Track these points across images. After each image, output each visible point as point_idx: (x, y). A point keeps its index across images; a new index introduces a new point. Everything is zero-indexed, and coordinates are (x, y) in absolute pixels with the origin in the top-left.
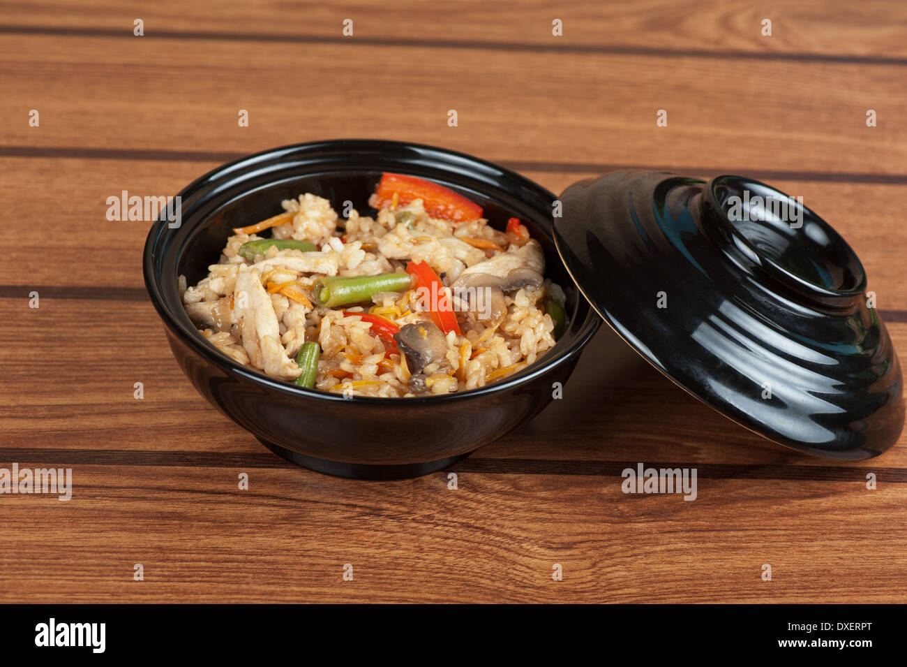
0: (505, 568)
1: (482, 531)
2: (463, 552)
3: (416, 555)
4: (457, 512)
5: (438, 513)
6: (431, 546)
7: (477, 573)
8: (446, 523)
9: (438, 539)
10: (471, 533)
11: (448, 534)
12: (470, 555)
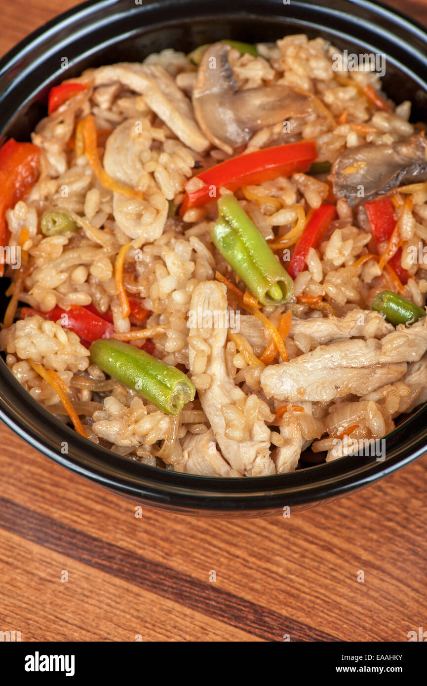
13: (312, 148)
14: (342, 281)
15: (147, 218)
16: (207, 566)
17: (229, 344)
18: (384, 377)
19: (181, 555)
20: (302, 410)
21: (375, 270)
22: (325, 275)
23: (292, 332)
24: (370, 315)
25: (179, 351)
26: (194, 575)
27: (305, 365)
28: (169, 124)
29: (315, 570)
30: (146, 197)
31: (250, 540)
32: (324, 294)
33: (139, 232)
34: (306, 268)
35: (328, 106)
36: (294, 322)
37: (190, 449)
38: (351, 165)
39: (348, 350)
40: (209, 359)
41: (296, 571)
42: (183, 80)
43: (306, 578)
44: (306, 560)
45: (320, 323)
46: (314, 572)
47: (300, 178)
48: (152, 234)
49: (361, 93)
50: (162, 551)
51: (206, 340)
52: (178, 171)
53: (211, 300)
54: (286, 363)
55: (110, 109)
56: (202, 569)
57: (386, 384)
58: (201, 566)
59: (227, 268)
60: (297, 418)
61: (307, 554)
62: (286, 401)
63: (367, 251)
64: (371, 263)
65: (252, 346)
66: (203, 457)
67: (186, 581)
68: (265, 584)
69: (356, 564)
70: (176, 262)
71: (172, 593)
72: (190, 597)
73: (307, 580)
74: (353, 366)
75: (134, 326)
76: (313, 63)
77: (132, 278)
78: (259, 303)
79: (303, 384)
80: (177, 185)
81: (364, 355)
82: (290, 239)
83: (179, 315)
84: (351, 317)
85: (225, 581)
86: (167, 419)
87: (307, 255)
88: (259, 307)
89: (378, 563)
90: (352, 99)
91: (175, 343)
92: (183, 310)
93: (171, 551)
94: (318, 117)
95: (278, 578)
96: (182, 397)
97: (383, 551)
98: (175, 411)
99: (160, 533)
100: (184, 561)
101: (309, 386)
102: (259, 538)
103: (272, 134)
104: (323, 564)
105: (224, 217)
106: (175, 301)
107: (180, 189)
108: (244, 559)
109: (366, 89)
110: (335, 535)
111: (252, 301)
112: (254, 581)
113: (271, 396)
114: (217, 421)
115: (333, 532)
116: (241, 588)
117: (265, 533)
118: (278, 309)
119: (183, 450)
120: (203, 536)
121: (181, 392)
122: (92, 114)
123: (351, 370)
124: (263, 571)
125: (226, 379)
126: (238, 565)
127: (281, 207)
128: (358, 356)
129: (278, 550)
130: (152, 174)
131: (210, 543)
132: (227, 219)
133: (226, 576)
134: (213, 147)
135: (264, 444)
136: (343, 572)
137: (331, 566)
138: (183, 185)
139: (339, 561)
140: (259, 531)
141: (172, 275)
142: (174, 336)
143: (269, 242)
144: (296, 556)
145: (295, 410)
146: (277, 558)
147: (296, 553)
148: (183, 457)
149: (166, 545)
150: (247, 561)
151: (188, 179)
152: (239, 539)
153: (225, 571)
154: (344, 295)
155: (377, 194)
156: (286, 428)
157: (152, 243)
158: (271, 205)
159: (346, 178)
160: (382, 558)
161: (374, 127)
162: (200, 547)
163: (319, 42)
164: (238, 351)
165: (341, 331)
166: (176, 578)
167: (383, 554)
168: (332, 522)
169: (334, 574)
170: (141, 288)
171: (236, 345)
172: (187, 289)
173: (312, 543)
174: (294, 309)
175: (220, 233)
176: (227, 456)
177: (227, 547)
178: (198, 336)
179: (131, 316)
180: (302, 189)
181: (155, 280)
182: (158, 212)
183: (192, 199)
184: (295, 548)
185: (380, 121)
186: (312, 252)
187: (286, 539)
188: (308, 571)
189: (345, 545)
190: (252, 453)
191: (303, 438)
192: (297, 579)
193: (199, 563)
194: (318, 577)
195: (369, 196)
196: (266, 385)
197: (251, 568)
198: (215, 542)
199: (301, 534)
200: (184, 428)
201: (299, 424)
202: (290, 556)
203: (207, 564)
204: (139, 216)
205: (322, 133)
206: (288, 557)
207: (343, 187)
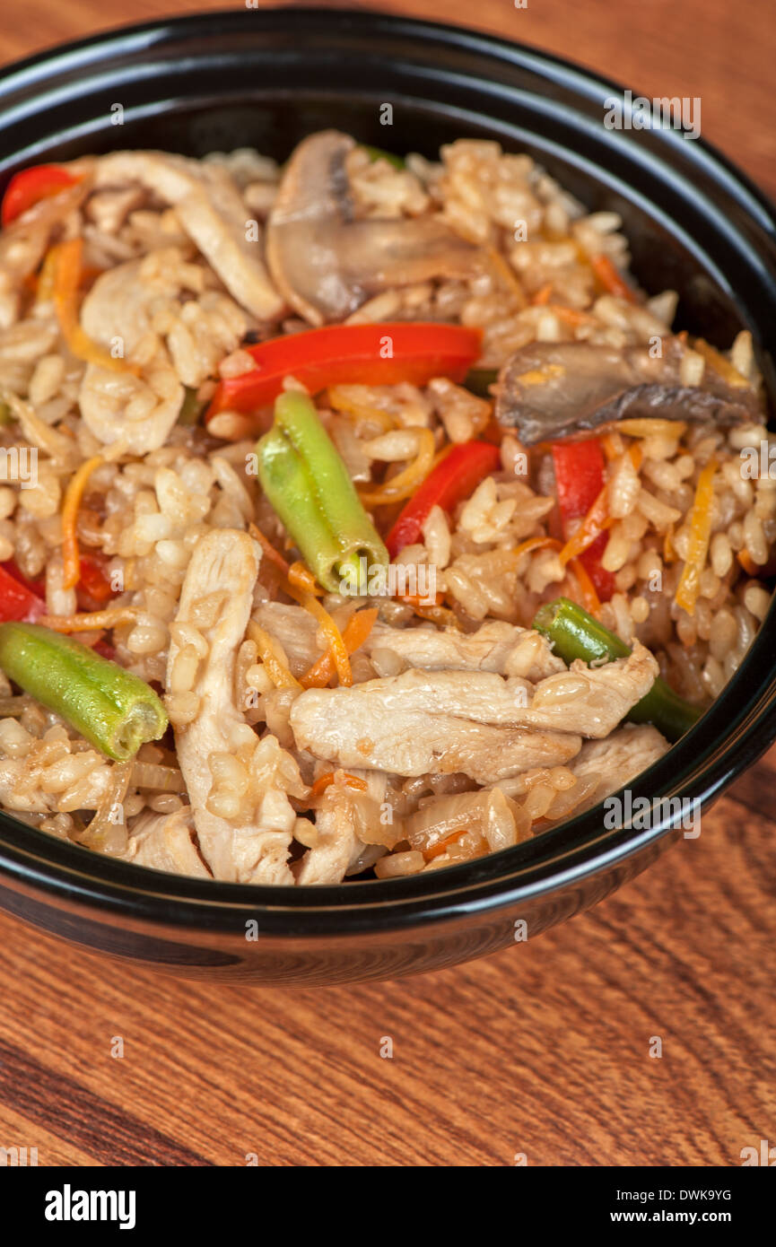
0: (673, 1126)
1: (702, 1003)
2: (618, 1037)
3: (514, 993)
4: (689, 929)
5: (649, 910)
6: (564, 988)
7: (603, 1107)
8: (644, 945)
9: (592, 978)
10: (677, 997)
11: (625, 976)
12: (626, 1053)
13: (474, 341)
14: (485, 573)
15: (138, 408)
16: (154, 1095)
17: (245, 644)
18: (532, 753)
19: (111, 1067)
20: (363, 786)
21: (552, 569)
22: (452, 559)
23: (370, 646)
24: (524, 635)
25: (154, 654)
26: (126, 1107)
27: (379, 696)
28: (216, 261)
29: (357, 1132)
30: (144, 375)
31: (246, 1060)
32: (444, 589)
33: (119, 431)
34: (421, 540)
35: (517, 274)
36: (377, 630)
37: (143, 835)
38: (537, 369)
39: (467, 686)
40: (202, 668)
41: (322, 1128)
42: (256, 196)
43: (341, 1144)
44: (347, 1112)
45: (426, 638)
46: (357, 1136)
47: (440, 386)
48: (142, 438)
49: (583, 259)
50: (76, 1056)
51: (203, 632)
52: (212, 338)
53: (227, 561)
54: (344, 688)
55: (117, 234)
56: (145, 1099)
57: (535, 767)
58: (145, 1094)
59: (275, 528)
60: (352, 799)
61: (350, 1101)
62: (333, 762)
63: (542, 531)
64: (546, 554)
65: (289, 658)
66: (163, 850)
67: (110, 1116)
68: (259, 1143)
69: (441, 1132)
70: (176, 490)
71: (79, 1134)
72: (110, 1145)
73: (342, 1148)
74: (472, 716)
75: (82, 609)
76: (503, 195)
77: (95, 519)
78: (318, 585)
79: (370, 732)
80: (206, 361)
81: (499, 701)
82: (400, 488)
83: (168, 588)
84: (488, 633)
85: (184, 1125)
86: (108, 772)
87: (426, 517)
88: (318, 593)
89: (483, 1137)
90: (565, 268)
91: (147, 637)
92: (174, 579)
93: (92, 1058)
94: (496, 289)
95: (286, 1135)
96: (140, 729)
97: (498, 1116)
98: (124, 753)
99: (79, 1024)
100: (114, 1079)
101: (382, 739)
102: (264, 1060)
103: (403, 306)
104: (378, 1124)
105: (282, 429)
106: (160, 560)
107: (209, 369)
108: (228, 1093)
109: (596, 259)
110: (410, 1075)
111: (305, 579)
112: (238, 1135)
113: (306, 745)
114: (198, 784)
115: (408, 1068)
116: (213, 1144)
117: (277, 1053)
118: (353, 602)
119: (129, 838)
120: (158, 1040)
121: (139, 721)
122: (84, 240)
123: (469, 725)
124: (260, 1118)
125: (230, 710)
126: (215, 1101)
127: (395, 426)
128: (483, 701)
129: (295, 1086)
130: (164, 340)
131: (168, 1055)
132: (287, 431)
133: (187, 1119)
134: (292, 315)
135: (279, 836)
136: (413, 1144)
137: (392, 1129)
138: (217, 364)
139: (410, 1123)
140: (266, 1046)
141: (164, 512)
142: (149, 624)
143: (360, 486)
144: (328, 1101)
145: (349, 783)
146: (293, 1100)
147: (329, 1095)
148: (127, 848)
149: (85, 1046)
150: (234, 1098)
151: (227, 354)
152: (226, 1056)
153: (187, 1109)
154: (483, 597)
155: (575, 427)
156: (328, 814)
157: (141, 459)
158: (374, 424)
159: (522, 390)
160: (493, 1129)
161: (596, 318)
162: (149, 1058)
163: (523, 164)
164: (260, 661)
165: (464, 658)
166: (92, 1107)
167: (494, 1122)
168: (410, 1050)
169: (396, 1144)
170: (107, 537)
171: (259, 649)
172: (186, 539)
173: (364, 1082)
174: (383, 609)
175: (269, 456)
176: (208, 855)
177: (201, 1067)
178: (191, 621)
179: (80, 589)
180: (443, 410)
181: (133, 522)
182: (160, 401)
183: (231, 388)
184: (329, 1087)
185: (608, 309)
186: (436, 513)
187: (315, 1069)
188: (346, 1132)
189: (425, 1096)
190: (254, 849)
191: (358, 840)
192: (322, 1143)
193: (140, 1087)
194: (363, 1146)
195: (560, 429)
196: (299, 723)
197: (238, 1111)
198: (179, 1054)
199: (346, 1064)
200: (139, 798)
201: (353, 810)
202: (316, 1099)
203: (156, 1092)
204: (124, 404)
205: (497, 318)
206: (314, 1102)
207: (514, 407)
